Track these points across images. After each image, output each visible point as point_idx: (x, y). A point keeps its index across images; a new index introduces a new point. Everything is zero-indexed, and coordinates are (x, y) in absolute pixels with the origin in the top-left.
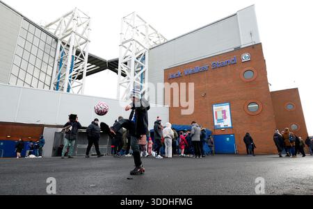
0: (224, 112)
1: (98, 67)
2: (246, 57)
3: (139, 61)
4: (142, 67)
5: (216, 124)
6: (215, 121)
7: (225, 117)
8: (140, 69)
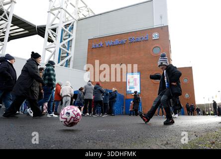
0: (135, 80)
1: (27, 32)
2: (155, 36)
3: (67, 30)
4: (70, 36)
5: (128, 90)
6: (128, 87)
7: (136, 84)
8: (68, 37)
